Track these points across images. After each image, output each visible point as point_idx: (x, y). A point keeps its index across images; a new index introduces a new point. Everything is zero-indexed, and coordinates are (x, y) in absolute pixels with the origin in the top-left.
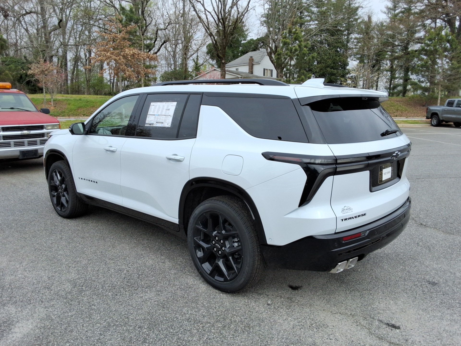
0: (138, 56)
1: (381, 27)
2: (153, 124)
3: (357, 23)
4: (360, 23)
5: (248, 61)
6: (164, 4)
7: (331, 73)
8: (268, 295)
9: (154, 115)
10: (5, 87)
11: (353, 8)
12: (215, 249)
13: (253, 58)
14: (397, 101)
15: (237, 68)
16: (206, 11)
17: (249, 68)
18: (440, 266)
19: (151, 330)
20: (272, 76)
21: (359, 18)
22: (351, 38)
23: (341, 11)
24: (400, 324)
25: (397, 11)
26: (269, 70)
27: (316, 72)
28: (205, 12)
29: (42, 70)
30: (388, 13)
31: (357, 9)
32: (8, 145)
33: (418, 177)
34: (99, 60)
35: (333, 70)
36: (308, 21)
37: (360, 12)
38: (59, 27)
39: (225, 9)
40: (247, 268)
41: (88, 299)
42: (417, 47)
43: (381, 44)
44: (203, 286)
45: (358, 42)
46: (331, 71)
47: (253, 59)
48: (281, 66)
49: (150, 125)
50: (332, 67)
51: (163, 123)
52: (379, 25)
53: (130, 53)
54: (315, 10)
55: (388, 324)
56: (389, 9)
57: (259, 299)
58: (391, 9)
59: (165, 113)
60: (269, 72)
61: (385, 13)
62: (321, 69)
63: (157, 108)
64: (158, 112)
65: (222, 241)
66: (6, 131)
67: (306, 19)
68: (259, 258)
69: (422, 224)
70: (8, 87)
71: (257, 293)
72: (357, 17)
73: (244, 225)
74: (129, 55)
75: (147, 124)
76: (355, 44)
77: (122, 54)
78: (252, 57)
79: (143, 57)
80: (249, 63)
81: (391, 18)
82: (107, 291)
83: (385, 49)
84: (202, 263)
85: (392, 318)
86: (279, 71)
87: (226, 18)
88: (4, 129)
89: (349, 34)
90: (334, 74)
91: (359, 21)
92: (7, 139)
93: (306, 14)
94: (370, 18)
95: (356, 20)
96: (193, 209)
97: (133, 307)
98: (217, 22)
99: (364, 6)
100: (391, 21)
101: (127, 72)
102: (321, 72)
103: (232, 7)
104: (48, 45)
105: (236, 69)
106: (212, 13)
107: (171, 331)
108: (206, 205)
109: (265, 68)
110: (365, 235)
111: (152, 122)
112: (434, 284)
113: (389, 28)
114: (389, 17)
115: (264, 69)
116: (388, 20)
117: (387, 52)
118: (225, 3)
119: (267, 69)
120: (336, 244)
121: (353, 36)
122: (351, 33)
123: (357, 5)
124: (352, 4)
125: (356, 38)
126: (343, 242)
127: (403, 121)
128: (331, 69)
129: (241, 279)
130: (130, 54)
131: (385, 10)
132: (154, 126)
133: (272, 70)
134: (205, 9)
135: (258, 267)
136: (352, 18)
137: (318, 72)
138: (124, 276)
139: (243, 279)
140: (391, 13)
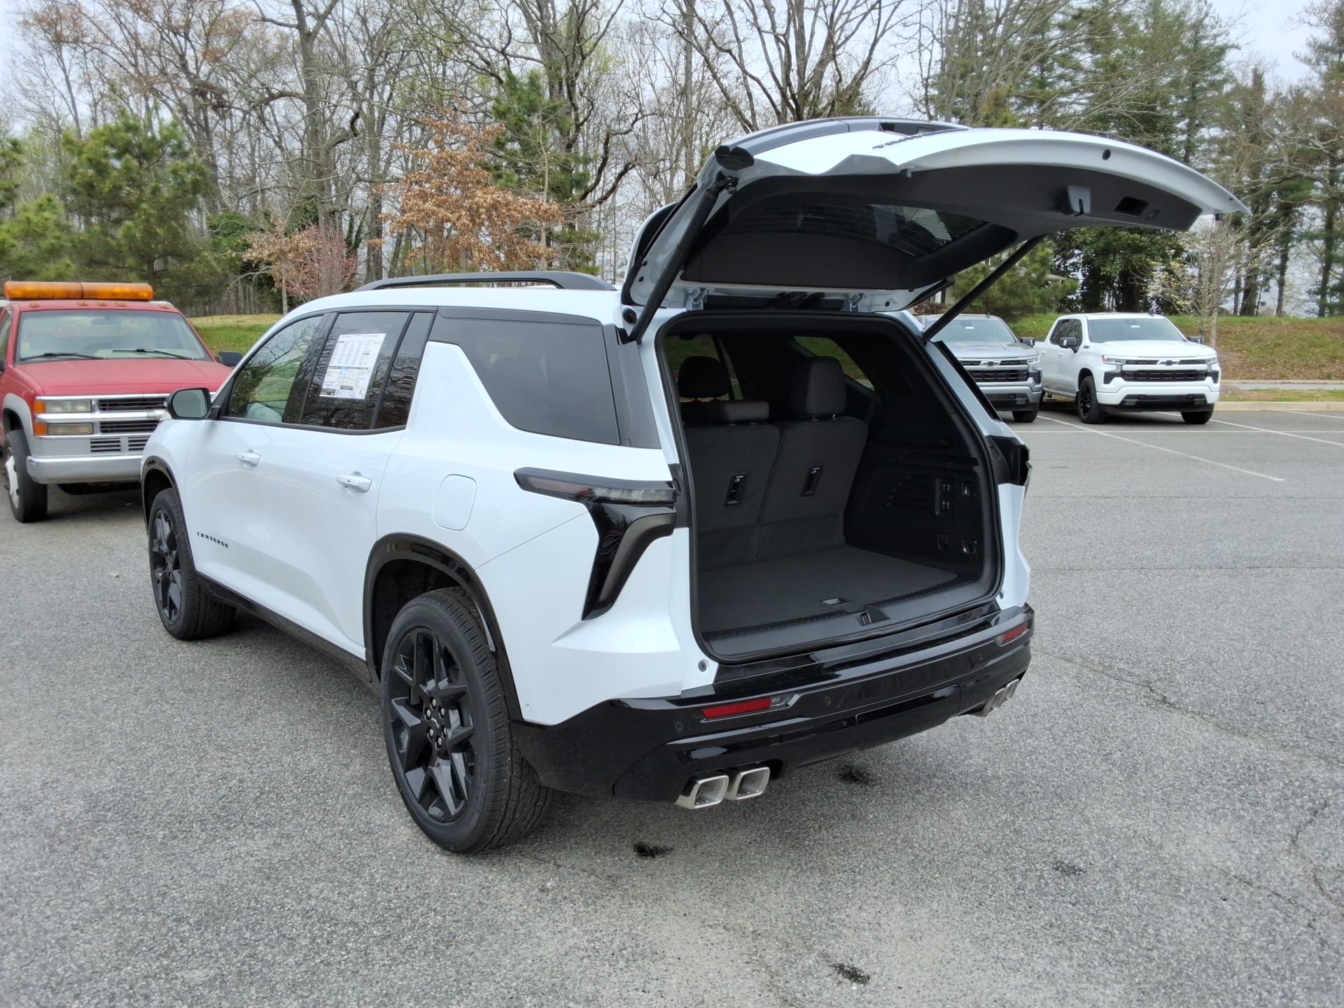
0: (509, 210)
1: (1297, 103)
2: (334, 391)
3: (1220, 93)
4: (1228, 95)
6: (644, 61)
7: (1129, 245)
8: (559, 866)
9: (340, 368)
10: (136, 294)
11: (1206, 49)
12: (432, 731)
14: (1333, 331)
16: (749, 79)
18: (1129, 822)
19: (198, 930)
21: (1225, 81)
22: (1201, 141)
23: (1168, 58)
24: (878, 970)
27: (1085, 243)
28: (745, 78)
29: (281, 251)
30: (1318, 62)
31: (1222, 51)
32: (114, 447)
33: (1256, 563)
34: (405, 221)
36: (1064, 93)
37: (1231, 60)
38: (351, 134)
39: (805, 68)
40: (482, 785)
41: (101, 842)
43: (1290, 155)
44: (408, 831)
45: (1222, 152)
46: (1133, 240)
49: (328, 393)
51: (351, 389)
52: (1290, 98)
53: (485, 201)
54: (1086, 59)
55: (840, 968)
56: (1321, 49)
57: (528, 874)
58: (1327, 49)
59: (361, 363)
61: (1306, 61)
62: (1102, 234)
63: (349, 347)
64: (346, 362)
65: (443, 710)
66: (110, 409)
67: (1057, 87)
68: (515, 759)
69: (1164, 700)
70: (145, 295)
71: (536, 857)
72: (1218, 77)
73: (480, 667)
74: (483, 207)
75: (325, 391)
76: (1214, 156)
77: (467, 203)
79: (520, 212)
81: (1327, 78)
82: (159, 826)
83: (1302, 172)
84: (407, 769)
85: (865, 953)
87: (807, 95)
88: (106, 405)
89: (1192, 129)
90: (1138, 249)
91: (1227, 88)
92: (112, 431)
93: (1059, 71)
94: (1258, 78)
95: (1218, 85)
96: (391, 618)
97: (195, 870)
98: (779, 108)
99: (1240, 42)
100: (1328, 87)
101: (476, 254)
102: (1101, 244)
103: (822, 64)
104: (322, 182)
106: (762, 82)
107: (247, 935)
108: (410, 610)
110: (787, 705)
111: (332, 387)
112: (1070, 870)
113: (1320, 106)
114: (1320, 74)
116: (1318, 84)
117: (1314, 180)
118: (804, 52)
120: (679, 726)
121: (1207, 133)
122: (1200, 126)
123: (1220, 41)
124: (1204, 38)
125: (1212, 140)
126: (702, 721)
127: (1331, 392)
129: (473, 814)
130: (485, 205)
131: (1306, 52)
132: (336, 396)
134: (745, 72)
135: (516, 782)
136: (1205, 81)
137: (1092, 243)
138: (222, 792)
139: (476, 816)
140: (1326, 61)
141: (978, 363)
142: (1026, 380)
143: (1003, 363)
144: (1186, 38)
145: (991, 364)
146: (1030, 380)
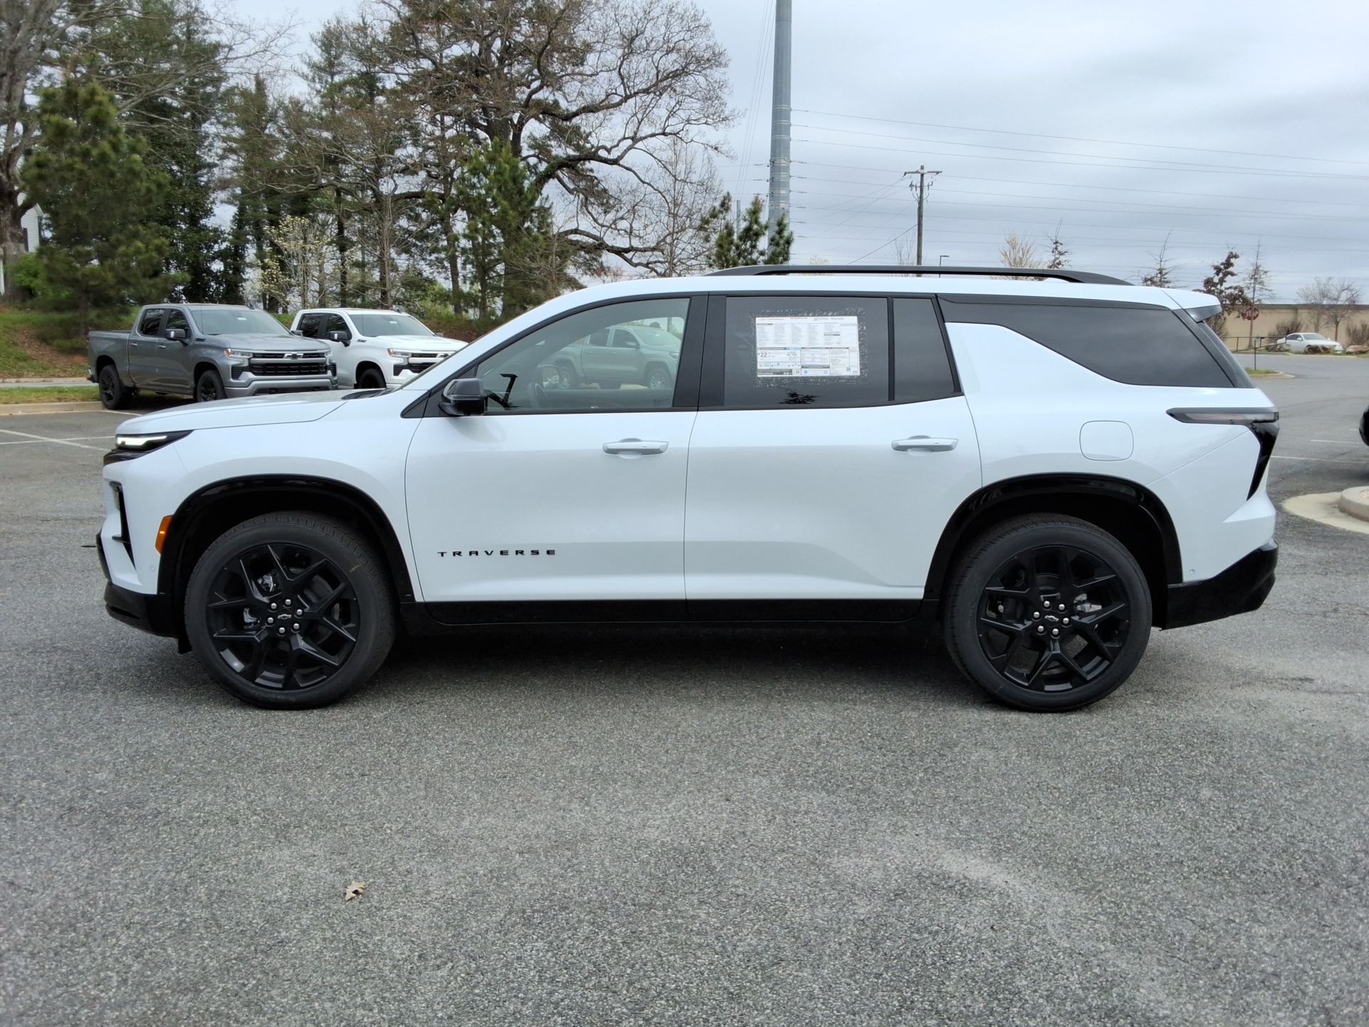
1: (296, 114)
2: (790, 371)
3: (217, 93)
4: (228, 93)
9: (785, 349)
11: (201, 44)
12: (1041, 627)
21: (223, 78)
22: (207, 136)
25: (337, 79)
30: (314, 79)
31: (214, 49)
35: (167, 227)
42: (406, 184)
49: (782, 373)
51: (827, 367)
56: (316, 68)
58: (320, 69)
59: (828, 343)
61: (305, 77)
63: (788, 330)
64: (795, 341)
65: (1062, 606)
72: (215, 74)
75: (764, 371)
81: (322, 95)
84: (1002, 670)
86: (7, 218)
89: (196, 121)
91: (225, 86)
94: (260, 84)
95: (216, 82)
100: (325, 105)
111: (783, 367)
113: (319, 120)
114: (317, 91)
116: (316, 100)
121: (210, 129)
122: (203, 120)
123: (212, 39)
124: (196, 32)
125: (219, 137)
128: (161, 224)
131: (303, 68)
132: (794, 375)
136: (203, 76)
140: (320, 80)
141: (281, 356)
142: (325, 373)
143: (306, 356)
144: (178, 30)
145: (294, 356)
146: (329, 373)
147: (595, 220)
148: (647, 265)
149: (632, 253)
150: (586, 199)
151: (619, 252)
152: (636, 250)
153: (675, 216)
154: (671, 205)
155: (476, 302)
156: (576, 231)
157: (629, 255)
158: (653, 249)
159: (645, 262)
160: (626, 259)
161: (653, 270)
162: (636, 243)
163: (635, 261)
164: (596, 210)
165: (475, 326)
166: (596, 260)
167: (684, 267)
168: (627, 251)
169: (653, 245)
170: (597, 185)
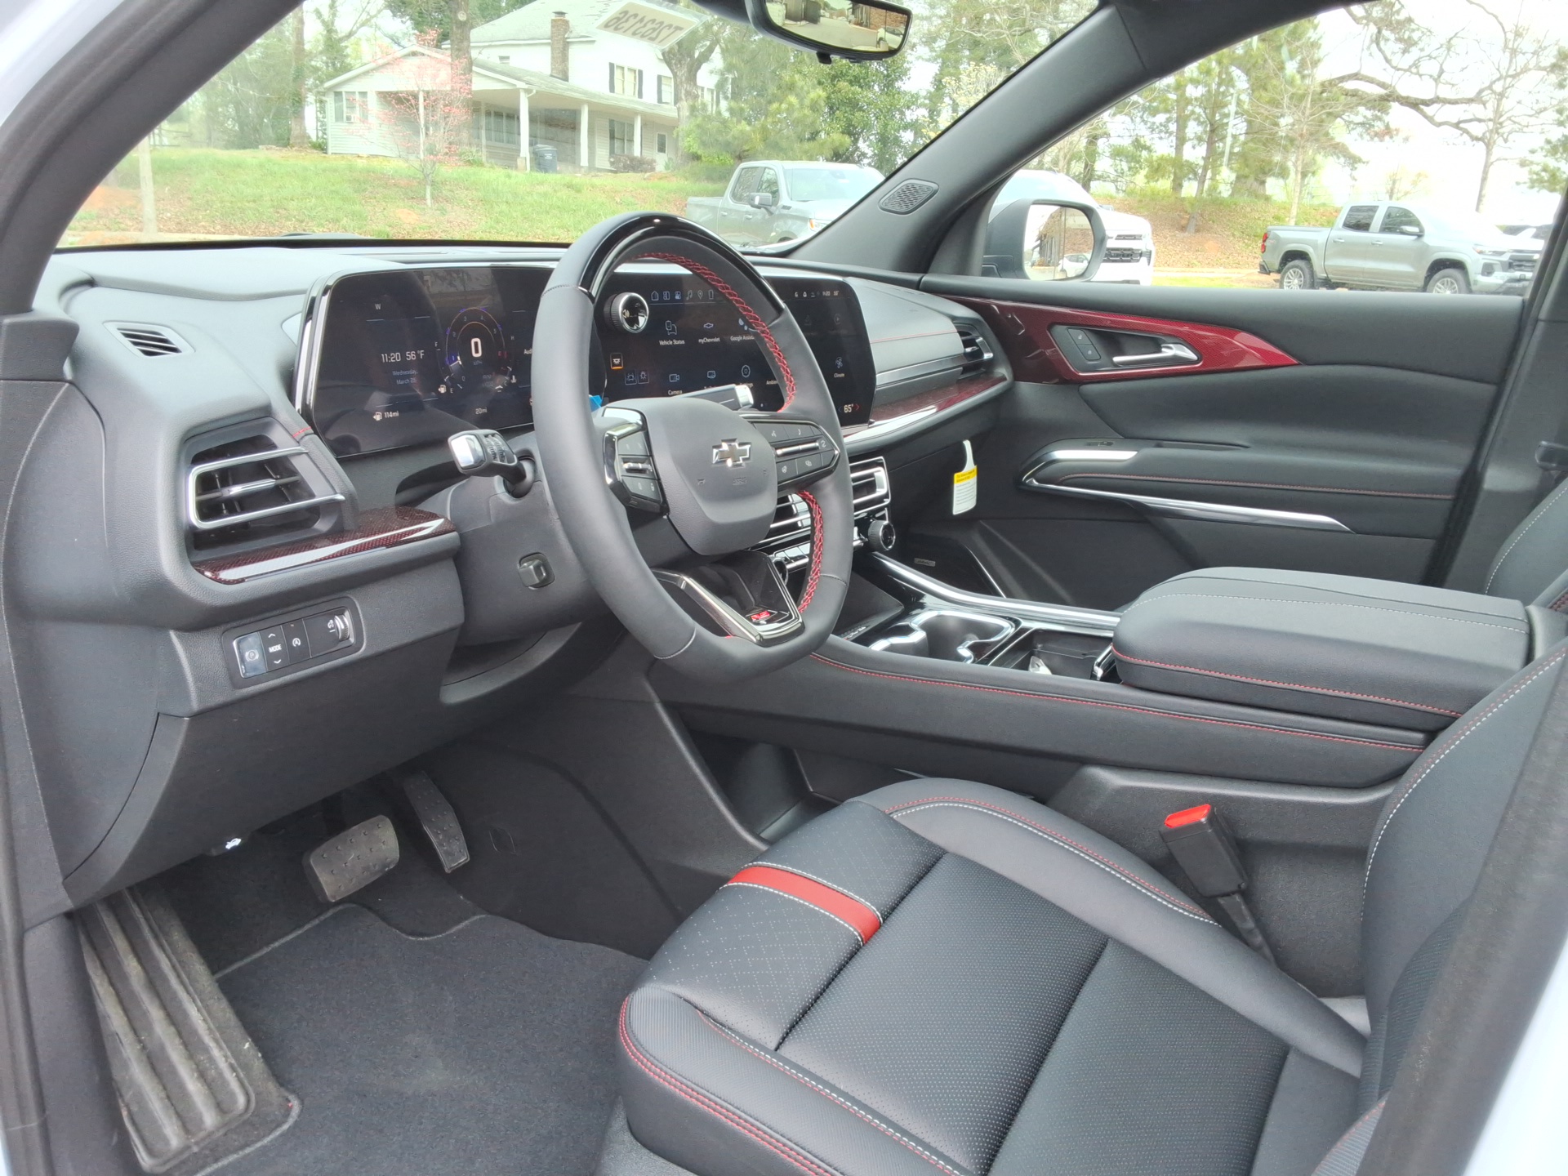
5: (547, 29)
13: (567, 17)
15: (504, 52)
17: (553, 58)
20: (640, 95)
26: (630, 69)
47: (567, 23)
48: (691, 55)
50: (855, 77)
60: (630, 77)
78: (561, 14)
80: (551, 38)
86: (683, 72)
105: (502, 58)
109: (616, 63)
115: (612, 66)
119: (623, 68)
133: (641, 72)
147: (1388, 61)
148: (1457, 125)
149: (1435, 106)
150: (1379, 32)
151: (1415, 104)
152: (1445, 101)
153: (1514, 52)
154: (1511, 36)
155: (1195, 174)
156: (1356, 76)
157: (1428, 110)
158: (1470, 101)
159: (1455, 121)
160: (1426, 116)
161: (1466, 131)
162: (1445, 92)
163: (1438, 119)
164: (1392, 46)
165: (1187, 204)
166: (1380, 119)
167: (1516, 127)
168: (1427, 103)
169: (1472, 95)
170: (1398, 12)
